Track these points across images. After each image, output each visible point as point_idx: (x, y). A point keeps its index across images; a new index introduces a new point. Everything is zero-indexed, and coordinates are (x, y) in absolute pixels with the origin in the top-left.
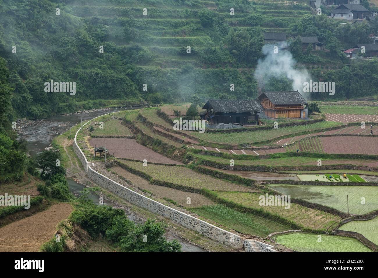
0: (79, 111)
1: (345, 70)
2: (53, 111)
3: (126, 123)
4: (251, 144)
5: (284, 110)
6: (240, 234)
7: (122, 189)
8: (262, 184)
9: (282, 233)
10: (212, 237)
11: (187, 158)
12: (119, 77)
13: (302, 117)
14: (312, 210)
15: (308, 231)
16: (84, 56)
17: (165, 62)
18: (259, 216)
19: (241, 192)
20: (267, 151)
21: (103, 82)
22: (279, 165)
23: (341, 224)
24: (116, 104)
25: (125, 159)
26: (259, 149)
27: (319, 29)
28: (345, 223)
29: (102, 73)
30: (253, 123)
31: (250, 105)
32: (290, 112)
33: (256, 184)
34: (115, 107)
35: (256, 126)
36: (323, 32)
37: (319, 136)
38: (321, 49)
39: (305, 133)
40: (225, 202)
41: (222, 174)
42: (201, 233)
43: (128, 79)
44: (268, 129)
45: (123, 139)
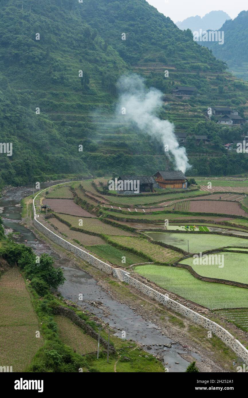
0: (48, 181)
1: (223, 157)
2: (30, 181)
3: (72, 189)
4: (143, 205)
5: (172, 183)
6: (111, 265)
7: (50, 233)
8: (141, 231)
9: (140, 265)
10: (96, 266)
11: (99, 213)
12: (75, 159)
13: (183, 187)
14: (167, 249)
15: (158, 264)
16: (53, 146)
17: (106, 150)
18: (131, 252)
19: (125, 236)
20: (152, 209)
21: (65, 163)
22: (156, 219)
23: (181, 259)
24: (73, 177)
25: (60, 213)
26: (147, 208)
27: (208, 131)
28: (184, 259)
29: (64, 157)
30: (149, 191)
31: (147, 179)
32: (175, 184)
33: (137, 231)
34: (72, 179)
35: (151, 193)
36: (212, 132)
37: (191, 200)
38: (209, 143)
39: (182, 198)
40: (112, 243)
41: (117, 224)
42: (90, 263)
43: (82, 161)
44: (158, 195)
45: (66, 200)
